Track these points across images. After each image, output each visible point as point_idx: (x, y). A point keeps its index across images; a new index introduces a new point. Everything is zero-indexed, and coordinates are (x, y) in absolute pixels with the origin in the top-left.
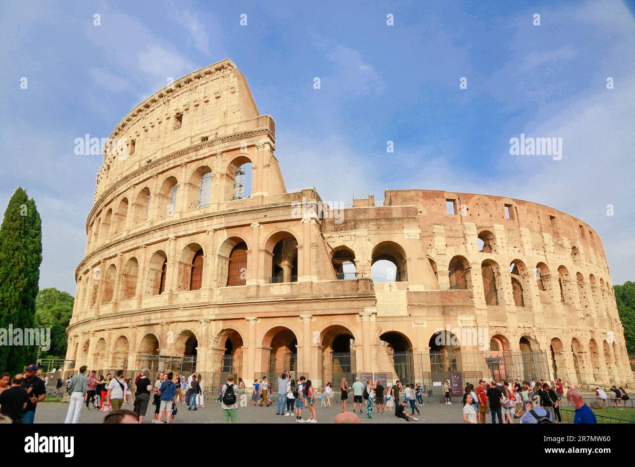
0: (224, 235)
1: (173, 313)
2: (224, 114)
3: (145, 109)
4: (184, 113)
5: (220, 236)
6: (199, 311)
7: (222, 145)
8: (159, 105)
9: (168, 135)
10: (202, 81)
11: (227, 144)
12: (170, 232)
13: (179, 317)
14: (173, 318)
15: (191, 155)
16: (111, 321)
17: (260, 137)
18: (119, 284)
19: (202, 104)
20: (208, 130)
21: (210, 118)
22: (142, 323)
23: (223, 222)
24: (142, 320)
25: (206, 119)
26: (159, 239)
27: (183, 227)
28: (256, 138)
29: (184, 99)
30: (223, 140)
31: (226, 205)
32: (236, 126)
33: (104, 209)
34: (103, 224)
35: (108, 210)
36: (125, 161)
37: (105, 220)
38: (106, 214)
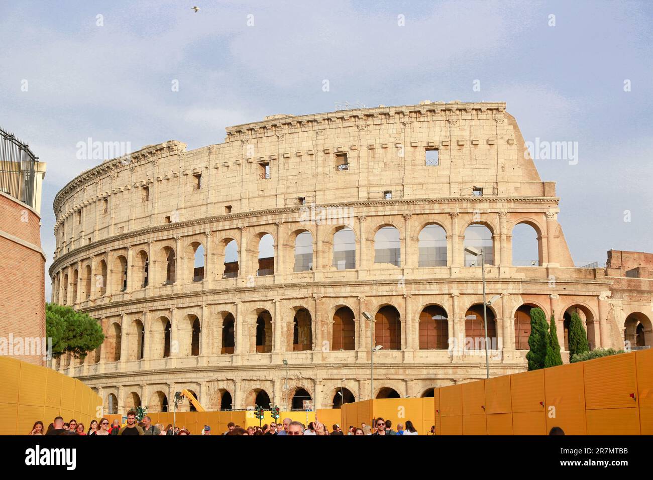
0: (519, 300)
1: (469, 370)
2: (503, 167)
3: (365, 118)
4: (441, 148)
5: (515, 301)
6: (502, 370)
7: (507, 205)
8: (392, 121)
9: (417, 168)
10: (465, 116)
11: (512, 205)
12: (452, 288)
13: (479, 374)
14: (470, 375)
15: (465, 205)
16: (368, 371)
17: (550, 205)
18: (366, 331)
19: (468, 145)
20: (481, 179)
21: (482, 166)
22: (423, 377)
23: (521, 289)
24: (424, 373)
25: (477, 166)
26: (438, 292)
27: (470, 285)
28: (546, 206)
29: (437, 129)
30: (509, 200)
31: (516, 269)
32: (518, 185)
33: (282, 225)
34: (285, 245)
35: (294, 230)
36: (325, 174)
37: (287, 241)
38: (290, 234)
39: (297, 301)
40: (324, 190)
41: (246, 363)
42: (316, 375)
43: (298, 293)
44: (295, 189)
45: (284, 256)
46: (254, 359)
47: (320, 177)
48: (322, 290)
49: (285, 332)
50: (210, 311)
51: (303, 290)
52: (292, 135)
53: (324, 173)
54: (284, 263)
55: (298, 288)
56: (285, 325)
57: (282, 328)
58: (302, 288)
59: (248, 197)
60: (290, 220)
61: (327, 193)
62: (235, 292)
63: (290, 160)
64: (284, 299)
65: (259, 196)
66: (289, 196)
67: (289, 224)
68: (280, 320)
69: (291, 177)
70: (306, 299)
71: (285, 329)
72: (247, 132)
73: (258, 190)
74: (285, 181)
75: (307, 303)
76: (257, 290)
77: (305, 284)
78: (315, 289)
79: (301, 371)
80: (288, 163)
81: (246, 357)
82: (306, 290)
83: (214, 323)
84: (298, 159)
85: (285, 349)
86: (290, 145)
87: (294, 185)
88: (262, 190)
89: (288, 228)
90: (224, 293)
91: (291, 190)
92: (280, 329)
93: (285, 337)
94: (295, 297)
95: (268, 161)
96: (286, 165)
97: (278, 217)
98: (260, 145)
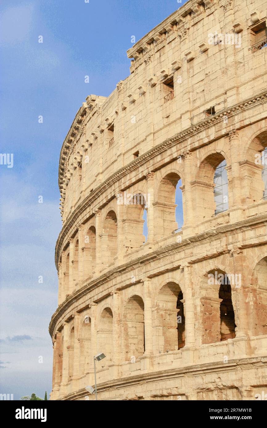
33: (188, 156)
34: (193, 183)
35: (203, 158)
36: (238, 63)
37: (198, 176)
38: (198, 165)
39: (211, 261)
40: (238, 88)
41: (157, 369)
42: (241, 380)
43: (209, 248)
44: (202, 100)
45: (193, 200)
46: (165, 361)
47: (231, 71)
48: (240, 236)
49: (199, 314)
50: (122, 298)
51: (214, 243)
52: (196, 27)
53: (236, 63)
54: (194, 209)
55: (207, 240)
56: (198, 302)
57: (195, 307)
58: (213, 238)
59: (152, 131)
60: (197, 145)
61: (242, 89)
62: (139, 265)
63: (195, 62)
64: (194, 262)
65: (165, 126)
66: (196, 112)
67: (198, 151)
68: (191, 295)
69: (196, 85)
70: (222, 257)
71: (199, 309)
72: (148, 47)
73: (163, 118)
74: (191, 94)
75: (223, 263)
76: (161, 256)
77: (215, 232)
78: (230, 237)
79: (221, 375)
80: (192, 67)
81: (157, 360)
82: (218, 241)
83: (128, 316)
84: (204, 56)
85: (201, 341)
86: (194, 42)
87: (201, 95)
88: (168, 117)
89: (196, 157)
90: (130, 269)
91: (198, 104)
92: (193, 309)
93: (201, 321)
94: (204, 255)
95: (172, 75)
96: (191, 71)
97: (183, 145)
98: (163, 59)
